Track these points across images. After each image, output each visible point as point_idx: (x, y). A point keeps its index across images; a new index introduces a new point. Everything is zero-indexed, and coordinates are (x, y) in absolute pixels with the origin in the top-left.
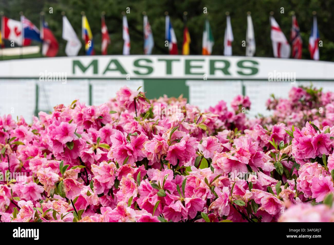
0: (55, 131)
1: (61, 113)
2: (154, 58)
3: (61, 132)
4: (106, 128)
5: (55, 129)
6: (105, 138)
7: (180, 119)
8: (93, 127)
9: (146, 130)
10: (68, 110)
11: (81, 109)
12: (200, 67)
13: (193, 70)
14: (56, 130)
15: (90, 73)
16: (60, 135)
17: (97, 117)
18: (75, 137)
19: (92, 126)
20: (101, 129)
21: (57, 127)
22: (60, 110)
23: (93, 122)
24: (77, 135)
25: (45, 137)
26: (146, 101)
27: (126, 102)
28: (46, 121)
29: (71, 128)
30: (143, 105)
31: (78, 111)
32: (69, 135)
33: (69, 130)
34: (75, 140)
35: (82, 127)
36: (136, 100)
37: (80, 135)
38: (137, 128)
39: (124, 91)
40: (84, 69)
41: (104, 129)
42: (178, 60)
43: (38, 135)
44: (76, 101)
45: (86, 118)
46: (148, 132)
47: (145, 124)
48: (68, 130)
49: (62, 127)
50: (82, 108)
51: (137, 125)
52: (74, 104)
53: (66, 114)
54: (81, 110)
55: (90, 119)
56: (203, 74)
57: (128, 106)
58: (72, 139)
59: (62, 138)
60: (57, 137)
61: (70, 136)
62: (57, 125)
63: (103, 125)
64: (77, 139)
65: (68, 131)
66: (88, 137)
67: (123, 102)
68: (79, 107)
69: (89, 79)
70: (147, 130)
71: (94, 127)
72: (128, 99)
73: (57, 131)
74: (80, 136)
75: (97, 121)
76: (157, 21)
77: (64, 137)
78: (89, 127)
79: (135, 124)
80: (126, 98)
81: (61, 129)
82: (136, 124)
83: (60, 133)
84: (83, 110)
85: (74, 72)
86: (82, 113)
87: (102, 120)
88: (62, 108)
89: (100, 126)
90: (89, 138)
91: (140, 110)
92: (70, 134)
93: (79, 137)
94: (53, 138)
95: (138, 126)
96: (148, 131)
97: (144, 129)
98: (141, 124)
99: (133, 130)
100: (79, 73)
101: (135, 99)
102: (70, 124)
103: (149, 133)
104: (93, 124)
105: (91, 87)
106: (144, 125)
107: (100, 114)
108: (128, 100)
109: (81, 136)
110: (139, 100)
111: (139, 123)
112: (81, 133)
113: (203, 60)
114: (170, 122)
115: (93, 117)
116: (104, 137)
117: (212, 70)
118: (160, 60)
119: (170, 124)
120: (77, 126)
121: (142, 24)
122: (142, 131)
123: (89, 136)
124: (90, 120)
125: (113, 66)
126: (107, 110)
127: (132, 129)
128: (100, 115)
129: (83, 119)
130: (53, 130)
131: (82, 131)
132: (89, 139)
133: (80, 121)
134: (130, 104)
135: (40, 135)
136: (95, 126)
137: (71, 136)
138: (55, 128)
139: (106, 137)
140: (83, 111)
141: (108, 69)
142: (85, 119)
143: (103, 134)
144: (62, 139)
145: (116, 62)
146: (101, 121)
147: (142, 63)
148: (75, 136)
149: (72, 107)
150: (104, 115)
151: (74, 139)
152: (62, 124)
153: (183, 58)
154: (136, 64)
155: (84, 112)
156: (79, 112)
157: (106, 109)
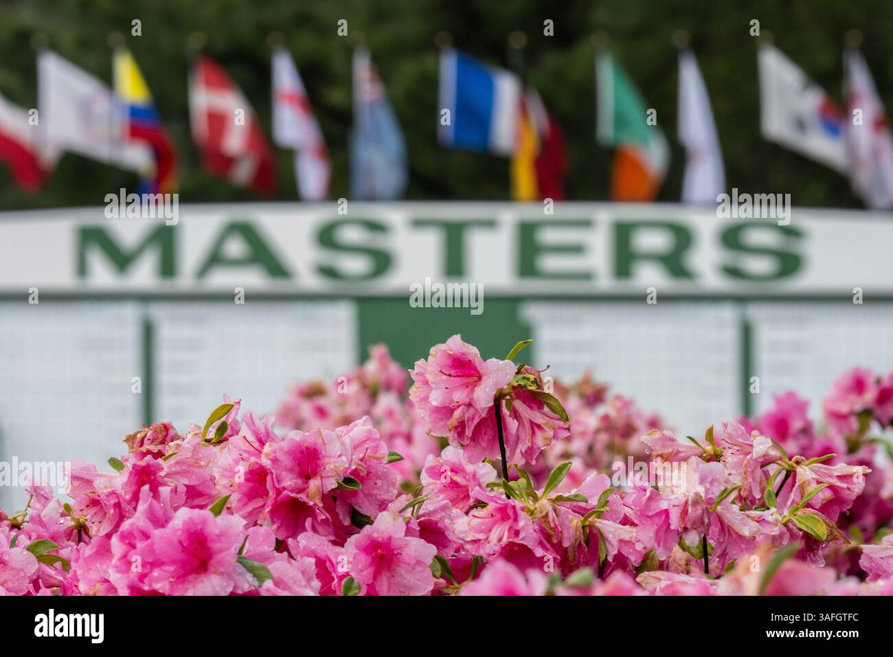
0: (151, 549)
1: (166, 465)
2: (397, 216)
3: (177, 553)
4: (375, 535)
5: (149, 541)
6: (370, 582)
7: (707, 491)
8: (315, 530)
9: (555, 541)
10: (196, 450)
11: (257, 445)
12: (576, 249)
13: (551, 263)
14: (155, 547)
15: (144, 275)
16: (171, 568)
17: (332, 484)
18: (239, 578)
19: (308, 523)
20: (353, 540)
21: (157, 533)
22: (154, 448)
23: (315, 505)
24: (251, 570)
25: (93, 575)
26: (546, 409)
27: (457, 414)
28: (95, 503)
29: (222, 535)
30: (535, 427)
31: (245, 455)
32: (211, 568)
33: (215, 546)
34: (240, 592)
35: (267, 531)
36: (504, 402)
37: (264, 568)
38: (517, 533)
39: (449, 362)
40: (122, 260)
41: (370, 537)
42: (490, 224)
43: (58, 564)
44: (227, 409)
45: (284, 488)
46: (566, 550)
47: (552, 515)
48: (211, 545)
49: (179, 533)
50: (262, 443)
51: (516, 519)
52: (217, 424)
53: (186, 468)
54: (259, 452)
55: (300, 491)
56: (586, 276)
57: (469, 432)
58: (230, 590)
59: (183, 582)
60: (158, 580)
61: (214, 573)
62: (160, 521)
63: (360, 521)
64: (250, 585)
65: (209, 548)
66: (299, 575)
67: (446, 411)
68: (251, 438)
69: (144, 298)
70: (560, 542)
71: (320, 529)
72: (467, 400)
73: (158, 551)
74: (263, 573)
75: (331, 499)
76: (408, 70)
77: (191, 577)
78: (295, 528)
79: (506, 514)
80: (460, 396)
81: (175, 539)
82: (510, 512)
83: (173, 562)
84: (267, 449)
85: (82, 269)
86: (265, 462)
87: (355, 493)
88: (163, 442)
89: (347, 522)
90: (303, 583)
91: (522, 447)
92: (220, 563)
93: (261, 579)
94: (141, 585)
95: (521, 523)
96: (566, 544)
97: (548, 537)
98: (532, 513)
99: (500, 540)
100: (102, 275)
101: (498, 399)
102: (219, 519)
103: (571, 555)
104: (314, 517)
105: (148, 333)
106: (547, 516)
107: (346, 469)
108: (470, 405)
109: (270, 576)
110: (518, 404)
111: (523, 509)
112: (266, 558)
113: (586, 224)
114: (664, 505)
115: (314, 484)
116: (368, 573)
117: (624, 260)
118: (419, 224)
119: (666, 512)
120: (246, 527)
121: (347, 82)
122: (541, 544)
123: (303, 572)
124: (302, 497)
125: (235, 247)
126: (376, 448)
127: (494, 536)
128: (348, 474)
129: (272, 494)
130: (141, 545)
131: (269, 547)
132: (305, 587)
133: (257, 503)
134: (476, 421)
135: (66, 565)
136: (325, 522)
137: (222, 574)
138: (146, 536)
139: (376, 576)
140: (267, 455)
141: (215, 259)
142: (279, 492)
143: (364, 559)
144: (180, 586)
145: (247, 232)
146: (353, 501)
147: (351, 235)
148: (241, 574)
149: (211, 434)
150: (363, 474)
151: (235, 587)
152: (183, 516)
153: (508, 216)
154: (326, 237)
155: (275, 461)
156: (253, 459)
157: (374, 444)
